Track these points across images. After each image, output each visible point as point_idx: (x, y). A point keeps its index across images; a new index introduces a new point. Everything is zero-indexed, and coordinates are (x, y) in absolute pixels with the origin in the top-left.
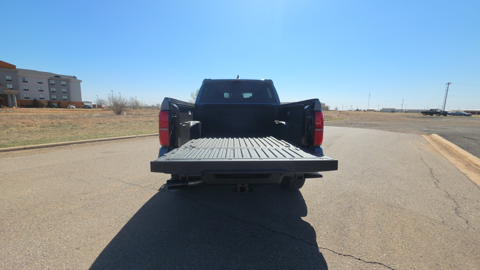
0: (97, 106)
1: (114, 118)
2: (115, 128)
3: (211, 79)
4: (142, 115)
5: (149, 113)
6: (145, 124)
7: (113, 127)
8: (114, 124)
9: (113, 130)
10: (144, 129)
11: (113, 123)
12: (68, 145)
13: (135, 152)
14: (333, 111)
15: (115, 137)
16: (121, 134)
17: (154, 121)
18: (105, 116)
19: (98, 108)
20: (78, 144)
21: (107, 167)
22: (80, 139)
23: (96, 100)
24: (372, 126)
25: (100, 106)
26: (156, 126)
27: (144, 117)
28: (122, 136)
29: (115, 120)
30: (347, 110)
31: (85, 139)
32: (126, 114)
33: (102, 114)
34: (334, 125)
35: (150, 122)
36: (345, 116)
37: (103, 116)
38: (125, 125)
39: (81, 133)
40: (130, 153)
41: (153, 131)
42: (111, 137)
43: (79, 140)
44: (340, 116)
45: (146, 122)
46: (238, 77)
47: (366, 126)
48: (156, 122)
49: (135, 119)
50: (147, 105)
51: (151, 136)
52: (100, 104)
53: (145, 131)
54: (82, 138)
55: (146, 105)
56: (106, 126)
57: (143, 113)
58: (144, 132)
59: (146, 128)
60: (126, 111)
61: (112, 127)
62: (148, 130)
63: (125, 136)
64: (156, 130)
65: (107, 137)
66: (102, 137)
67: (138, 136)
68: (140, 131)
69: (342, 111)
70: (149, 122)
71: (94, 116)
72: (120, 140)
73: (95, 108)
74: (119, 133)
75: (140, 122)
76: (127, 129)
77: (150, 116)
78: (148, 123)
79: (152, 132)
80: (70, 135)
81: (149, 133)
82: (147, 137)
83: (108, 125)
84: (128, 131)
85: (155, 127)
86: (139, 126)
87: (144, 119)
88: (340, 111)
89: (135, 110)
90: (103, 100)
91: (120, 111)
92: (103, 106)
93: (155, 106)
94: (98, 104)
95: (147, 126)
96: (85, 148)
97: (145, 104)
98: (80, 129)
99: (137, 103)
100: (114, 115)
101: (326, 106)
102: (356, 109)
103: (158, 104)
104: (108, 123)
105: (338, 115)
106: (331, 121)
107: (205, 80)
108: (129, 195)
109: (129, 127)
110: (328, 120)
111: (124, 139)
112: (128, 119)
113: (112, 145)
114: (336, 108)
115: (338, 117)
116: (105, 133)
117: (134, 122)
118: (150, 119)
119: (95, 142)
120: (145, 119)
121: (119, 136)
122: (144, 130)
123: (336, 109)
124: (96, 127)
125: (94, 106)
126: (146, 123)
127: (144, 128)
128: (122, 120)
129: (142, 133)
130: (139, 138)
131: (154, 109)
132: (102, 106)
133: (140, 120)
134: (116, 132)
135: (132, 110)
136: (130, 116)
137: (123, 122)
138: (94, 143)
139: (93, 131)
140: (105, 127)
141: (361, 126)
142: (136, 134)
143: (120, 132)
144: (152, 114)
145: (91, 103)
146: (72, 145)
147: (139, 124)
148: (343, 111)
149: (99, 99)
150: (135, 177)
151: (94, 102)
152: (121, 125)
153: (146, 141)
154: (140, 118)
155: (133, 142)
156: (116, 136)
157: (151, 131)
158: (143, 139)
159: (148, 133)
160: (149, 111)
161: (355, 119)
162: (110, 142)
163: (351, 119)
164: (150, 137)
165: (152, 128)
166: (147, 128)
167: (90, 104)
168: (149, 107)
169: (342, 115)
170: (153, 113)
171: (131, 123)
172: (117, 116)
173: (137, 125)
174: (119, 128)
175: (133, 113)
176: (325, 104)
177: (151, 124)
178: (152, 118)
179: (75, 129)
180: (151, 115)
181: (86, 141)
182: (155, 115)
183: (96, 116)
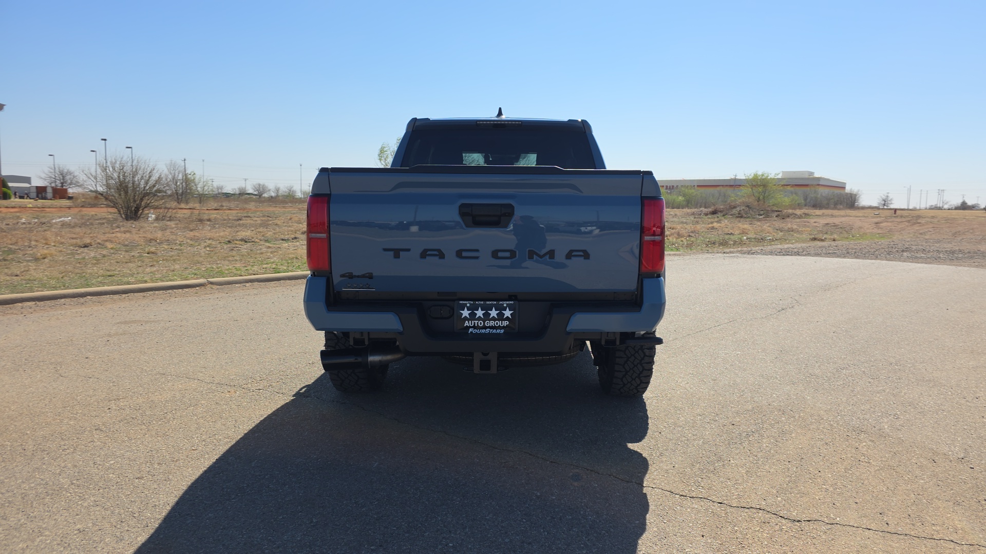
0: (49, 190)
1: (122, 229)
2: (136, 260)
3: (428, 119)
4: (209, 220)
5: (233, 214)
6: (225, 247)
7: (127, 257)
8: (129, 247)
9: (131, 265)
10: (227, 262)
11: (127, 245)
12: (9, 304)
13: (212, 321)
14: (869, 211)
15: (141, 283)
16: (158, 276)
17: (253, 238)
18: (92, 224)
19: (54, 197)
20: (38, 303)
21: (145, 353)
22: (40, 289)
23: (46, 170)
24: (972, 257)
25: (60, 193)
26: (262, 253)
27: (217, 226)
28: (163, 281)
29: (128, 235)
30: (923, 206)
31: (55, 288)
32: (157, 219)
33: (82, 219)
34: (846, 254)
35: (240, 243)
36: (900, 226)
37: (86, 223)
38: (163, 251)
39: (37, 272)
40: (197, 322)
41: (255, 268)
42: (128, 283)
43: (38, 291)
44: (882, 224)
45: (229, 242)
46: (500, 113)
47: (953, 257)
48: (262, 243)
49: (192, 234)
50: (222, 188)
51: (250, 284)
52: (60, 185)
53: (229, 269)
54: (44, 286)
55: (218, 188)
56: (105, 252)
57: (214, 215)
58: (226, 272)
59: (230, 259)
60: (156, 208)
61: (124, 257)
62: (238, 265)
63: (171, 280)
64: (265, 266)
65: (118, 285)
66: (104, 284)
67: (212, 283)
68: (214, 267)
69: (908, 210)
70: (237, 242)
71: (56, 223)
72: (157, 292)
73: (45, 198)
74: (151, 272)
75: (209, 242)
76: (174, 260)
77: (239, 225)
78: (237, 246)
79: (251, 272)
80: (8, 278)
81: (243, 274)
82: (239, 285)
83: (112, 251)
84: (177, 267)
85: (258, 256)
86: (209, 254)
87: (222, 234)
88: (895, 210)
89: (183, 206)
90: (69, 173)
91: (137, 209)
92: (71, 191)
93: (250, 191)
94: (53, 185)
95: (234, 253)
96: (63, 312)
97: (215, 184)
98: (28, 261)
99: (187, 181)
100: (116, 220)
101: (846, 191)
102: (957, 202)
103: (259, 185)
104: (109, 245)
105: (877, 223)
106: (845, 243)
107: (414, 120)
108: (222, 403)
109: (179, 256)
110: (834, 240)
111: (170, 291)
112: (168, 233)
113: (137, 305)
114: (884, 197)
115: (876, 230)
116: (109, 273)
117: (191, 242)
118: (238, 233)
119: (85, 297)
120: (226, 233)
121: (153, 281)
122: (225, 266)
123: (885, 202)
124: (77, 257)
125: (41, 192)
126: (229, 245)
127: (225, 258)
128: (149, 236)
129: (221, 274)
130: (215, 287)
131: (247, 201)
132: (66, 190)
133: (209, 235)
134: (140, 270)
135: (174, 204)
136: (172, 224)
137: (153, 243)
138: (82, 300)
139: (70, 268)
140: (104, 256)
141: (935, 258)
142: (203, 277)
143: (155, 269)
144: (244, 218)
145: (27, 180)
146: (20, 304)
147: (208, 249)
148: (911, 210)
149: (57, 169)
150: (227, 373)
151: (42, 178)
152: (153, 249)
153: (236, 294)
154: (206, 231)
155: (197, 299)
156: (146, 282)
157: (249, 268)
158: (226, 292)
159: (239, 272)
160: (231, 210)
161: (931, 235)
162: (130, 297)
163: (919, 236)
164: (247, 285)
165: (252, 260)
166: (236, 260)
167: (26, 185)
168: (227, 195)
169: (891, 222)
170: (245, 215)
171: (180, 245)
172: (129, 224)
173: (203, 252)
174: (147, 260)
175: (178, 215)
176: (845, 183)
177: (245, 248)
178: (244, 231)
179: (13, 260)
180: (241, 222)
181: (60, 295)
182: (252, 222)
183: (64, 225)
